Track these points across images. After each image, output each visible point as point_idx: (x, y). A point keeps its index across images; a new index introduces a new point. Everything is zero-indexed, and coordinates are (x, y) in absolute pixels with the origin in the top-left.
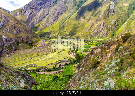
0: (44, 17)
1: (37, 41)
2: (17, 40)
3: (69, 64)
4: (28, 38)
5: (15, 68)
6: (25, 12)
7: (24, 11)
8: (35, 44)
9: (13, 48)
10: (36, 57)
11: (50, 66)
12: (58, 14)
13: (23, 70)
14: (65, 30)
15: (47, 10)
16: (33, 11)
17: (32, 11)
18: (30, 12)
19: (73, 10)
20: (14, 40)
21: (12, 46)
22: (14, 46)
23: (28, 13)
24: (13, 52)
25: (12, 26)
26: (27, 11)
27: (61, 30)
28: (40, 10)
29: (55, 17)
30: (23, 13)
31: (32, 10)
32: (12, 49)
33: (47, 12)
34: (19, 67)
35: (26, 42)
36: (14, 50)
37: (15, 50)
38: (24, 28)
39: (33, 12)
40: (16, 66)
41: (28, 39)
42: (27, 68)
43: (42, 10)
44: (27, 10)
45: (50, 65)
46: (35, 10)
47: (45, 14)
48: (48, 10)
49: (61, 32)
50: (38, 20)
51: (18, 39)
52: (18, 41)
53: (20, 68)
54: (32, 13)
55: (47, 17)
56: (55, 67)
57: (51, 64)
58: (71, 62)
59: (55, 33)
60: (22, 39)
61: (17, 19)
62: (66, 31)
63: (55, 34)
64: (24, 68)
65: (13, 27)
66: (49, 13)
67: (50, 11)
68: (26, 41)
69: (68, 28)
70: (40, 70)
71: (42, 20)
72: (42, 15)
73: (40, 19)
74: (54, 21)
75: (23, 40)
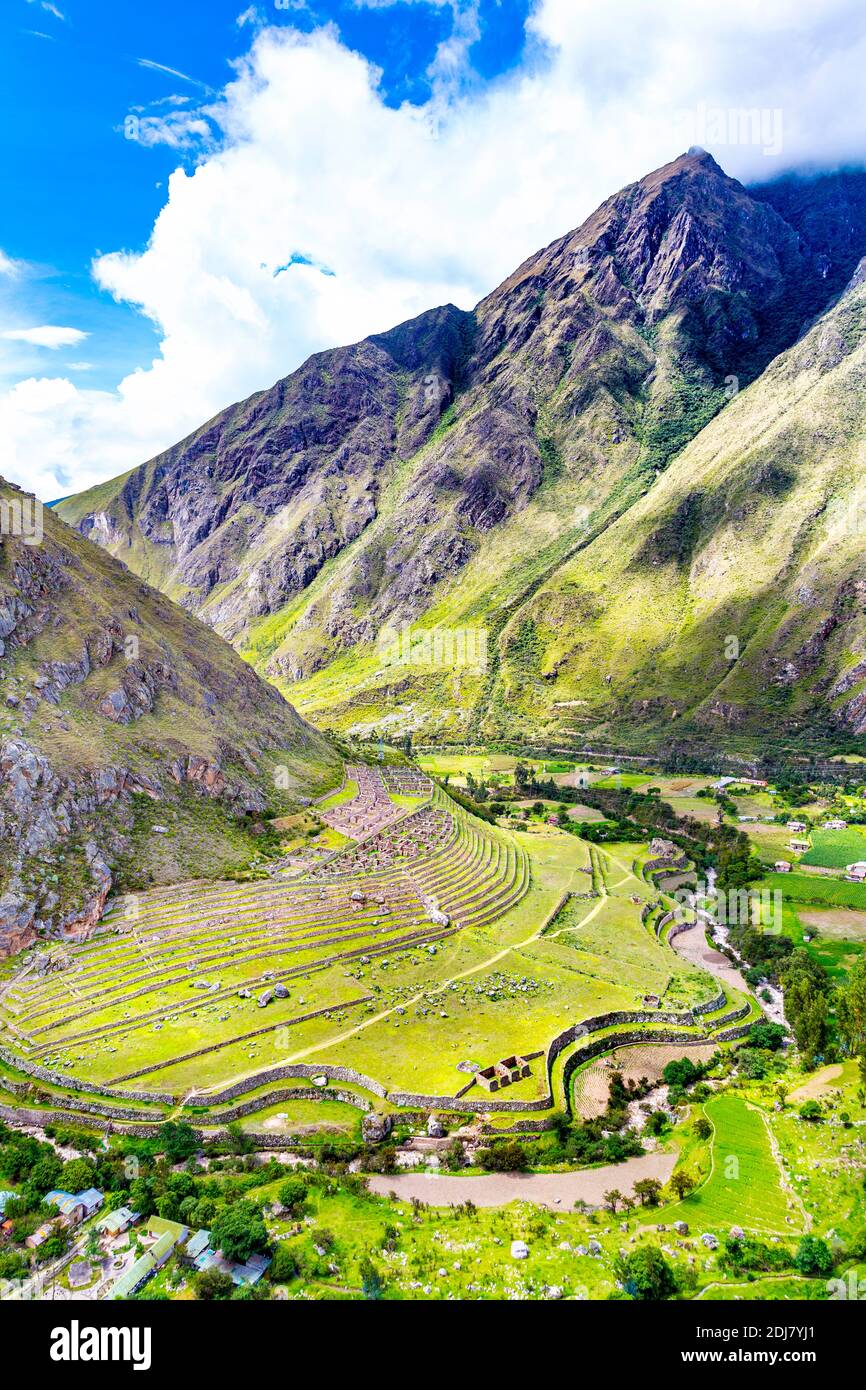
0: (337, 549)
1: (320, 790)
2: (130, 780)
3: (714, 1063)
4: (229, 756)
5: (119, 1115)
6: (165, 509)
7: (156, 498)
8: (299, 818)
9: (99, 864)
10: (328, 974)
11: (505, 1095)
12: (467, 516)
13: (210, 1132)
14: (547, 669)
15: (357, 487)
16: (230, 500)
17: (223, 500)
18: (207, 504)
19: (609, 476)
20: (104, 782)
21: (90, 848)
22: (104, 843)
23: (185, 515)
24: (96, 907)
25: (90, 643)
26: (178, 503)
27: (504, 670)
28: (301, 484)
29: (436, 543)
30: (143, 516)
31: (226, 492)
32: (88, 880)
33: (359, 502)
34: (163, 1100)
35: (219, 801)
36: (107, 887)
37: (110, 895)
38: (190, 657)
39: (236, 504)
40: (127, 1087)
41: (231, 773)
42: (252, 1109)
43: (316, 484)
44: (183, 487)
45: (505, 1082)
46: (254, 492)
47: (346, 520)
48: (374, 487)
49: (509, 685)
50: (280, 577)
51: (147, 770)
52: (138, 790)
53: (176, 1114)
54: (224, 511)
55: (357, 548)
56: (561, 1105)
57: (511, 1063)
58: (732, 1045)
59: (443, 700)
60: (184, 769)
61: (129, 577)
62: (552, 678)
63: (446, 713)
64: (224, 1119)
65: (101, 651)
66: (383, 507)
67: (385, 496)
68: (214, 790)
69: (577, 648)
70: (404, 1142)
71: (311, 575)
72: (310, 531)
73: (300, 567)
74: (435, 578)
75: (184, 779)
